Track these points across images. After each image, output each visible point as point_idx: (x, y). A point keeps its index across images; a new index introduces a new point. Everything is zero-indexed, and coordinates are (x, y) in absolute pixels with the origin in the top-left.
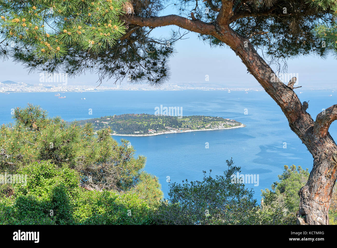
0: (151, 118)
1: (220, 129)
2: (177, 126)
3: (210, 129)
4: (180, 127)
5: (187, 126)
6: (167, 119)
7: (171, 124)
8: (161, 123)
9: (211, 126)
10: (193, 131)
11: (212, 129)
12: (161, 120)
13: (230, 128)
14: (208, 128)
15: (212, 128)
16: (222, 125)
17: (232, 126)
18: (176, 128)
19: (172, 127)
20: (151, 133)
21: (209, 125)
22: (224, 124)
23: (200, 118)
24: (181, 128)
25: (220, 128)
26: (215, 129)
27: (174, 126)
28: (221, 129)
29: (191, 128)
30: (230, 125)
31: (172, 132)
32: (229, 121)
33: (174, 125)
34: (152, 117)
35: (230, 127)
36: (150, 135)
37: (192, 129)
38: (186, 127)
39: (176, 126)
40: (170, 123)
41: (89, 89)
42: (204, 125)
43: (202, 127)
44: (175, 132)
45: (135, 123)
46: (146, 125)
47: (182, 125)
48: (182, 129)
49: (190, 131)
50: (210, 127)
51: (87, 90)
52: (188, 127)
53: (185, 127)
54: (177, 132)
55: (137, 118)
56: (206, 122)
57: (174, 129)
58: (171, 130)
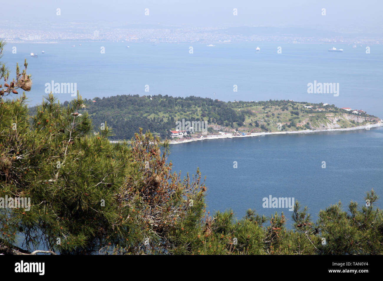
0: (176, 105)
1: (329, 130)
2: (234, 123)
3: (308, 131)
4: (240, 125)
5: (256, 122)
6: (211, 107)
7: (220, 119)
8: (198, 115)
9: (308, 123)
10: (268, 133)
11: (311, 131)
12: (199, 109)
13: (352, 129)
14: (302, 129)
15: (313, 128)
16: (335, 122)
17: (358, 124)
18: (232, 126)
19: (224, 126)
20: (176, 138)
21: (304, 123)
22: (339, 120)
23: (284, 104)
24: (242, 127)
25: (330, 128)
26: (319, 131)
27: (226, 123)
28: (333, 130)
29: (264, 129)
30: (353, 122)
31: (223, 135)
32: (350, 113)
33: (226, 121)
34: (179, 103)
35: (353, 126)
36: (175, 142)
37: (267, 130)
38: (254, 124)
39: (232, 123)
40: (218, 117)
41: (31, 38)
42: (293, 122)
43: (289, 126)
44: (230, 136)
45: (142, 115)
46: (166, 120)
47: (243, 120)
48: (244, 130)
49: (264, 134)
50: (307, 127)
51: (26, 39)
52: (257, 125)
53: (251, 124)
54: (234, 137)
55: (146, 104)
56: (297, 114)
57: (227, 129)
58: (220, 132)
